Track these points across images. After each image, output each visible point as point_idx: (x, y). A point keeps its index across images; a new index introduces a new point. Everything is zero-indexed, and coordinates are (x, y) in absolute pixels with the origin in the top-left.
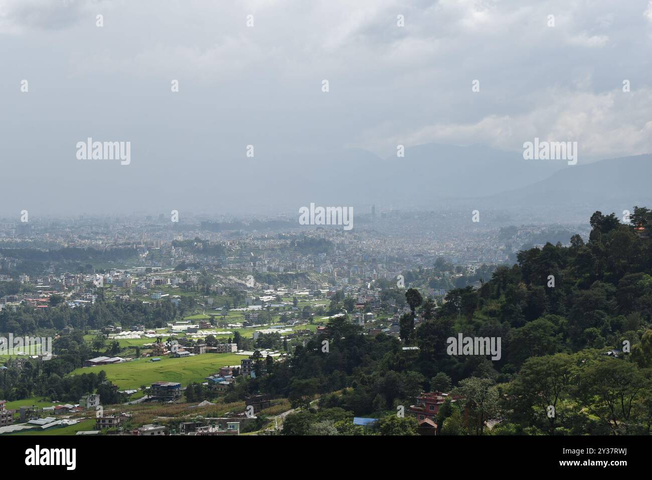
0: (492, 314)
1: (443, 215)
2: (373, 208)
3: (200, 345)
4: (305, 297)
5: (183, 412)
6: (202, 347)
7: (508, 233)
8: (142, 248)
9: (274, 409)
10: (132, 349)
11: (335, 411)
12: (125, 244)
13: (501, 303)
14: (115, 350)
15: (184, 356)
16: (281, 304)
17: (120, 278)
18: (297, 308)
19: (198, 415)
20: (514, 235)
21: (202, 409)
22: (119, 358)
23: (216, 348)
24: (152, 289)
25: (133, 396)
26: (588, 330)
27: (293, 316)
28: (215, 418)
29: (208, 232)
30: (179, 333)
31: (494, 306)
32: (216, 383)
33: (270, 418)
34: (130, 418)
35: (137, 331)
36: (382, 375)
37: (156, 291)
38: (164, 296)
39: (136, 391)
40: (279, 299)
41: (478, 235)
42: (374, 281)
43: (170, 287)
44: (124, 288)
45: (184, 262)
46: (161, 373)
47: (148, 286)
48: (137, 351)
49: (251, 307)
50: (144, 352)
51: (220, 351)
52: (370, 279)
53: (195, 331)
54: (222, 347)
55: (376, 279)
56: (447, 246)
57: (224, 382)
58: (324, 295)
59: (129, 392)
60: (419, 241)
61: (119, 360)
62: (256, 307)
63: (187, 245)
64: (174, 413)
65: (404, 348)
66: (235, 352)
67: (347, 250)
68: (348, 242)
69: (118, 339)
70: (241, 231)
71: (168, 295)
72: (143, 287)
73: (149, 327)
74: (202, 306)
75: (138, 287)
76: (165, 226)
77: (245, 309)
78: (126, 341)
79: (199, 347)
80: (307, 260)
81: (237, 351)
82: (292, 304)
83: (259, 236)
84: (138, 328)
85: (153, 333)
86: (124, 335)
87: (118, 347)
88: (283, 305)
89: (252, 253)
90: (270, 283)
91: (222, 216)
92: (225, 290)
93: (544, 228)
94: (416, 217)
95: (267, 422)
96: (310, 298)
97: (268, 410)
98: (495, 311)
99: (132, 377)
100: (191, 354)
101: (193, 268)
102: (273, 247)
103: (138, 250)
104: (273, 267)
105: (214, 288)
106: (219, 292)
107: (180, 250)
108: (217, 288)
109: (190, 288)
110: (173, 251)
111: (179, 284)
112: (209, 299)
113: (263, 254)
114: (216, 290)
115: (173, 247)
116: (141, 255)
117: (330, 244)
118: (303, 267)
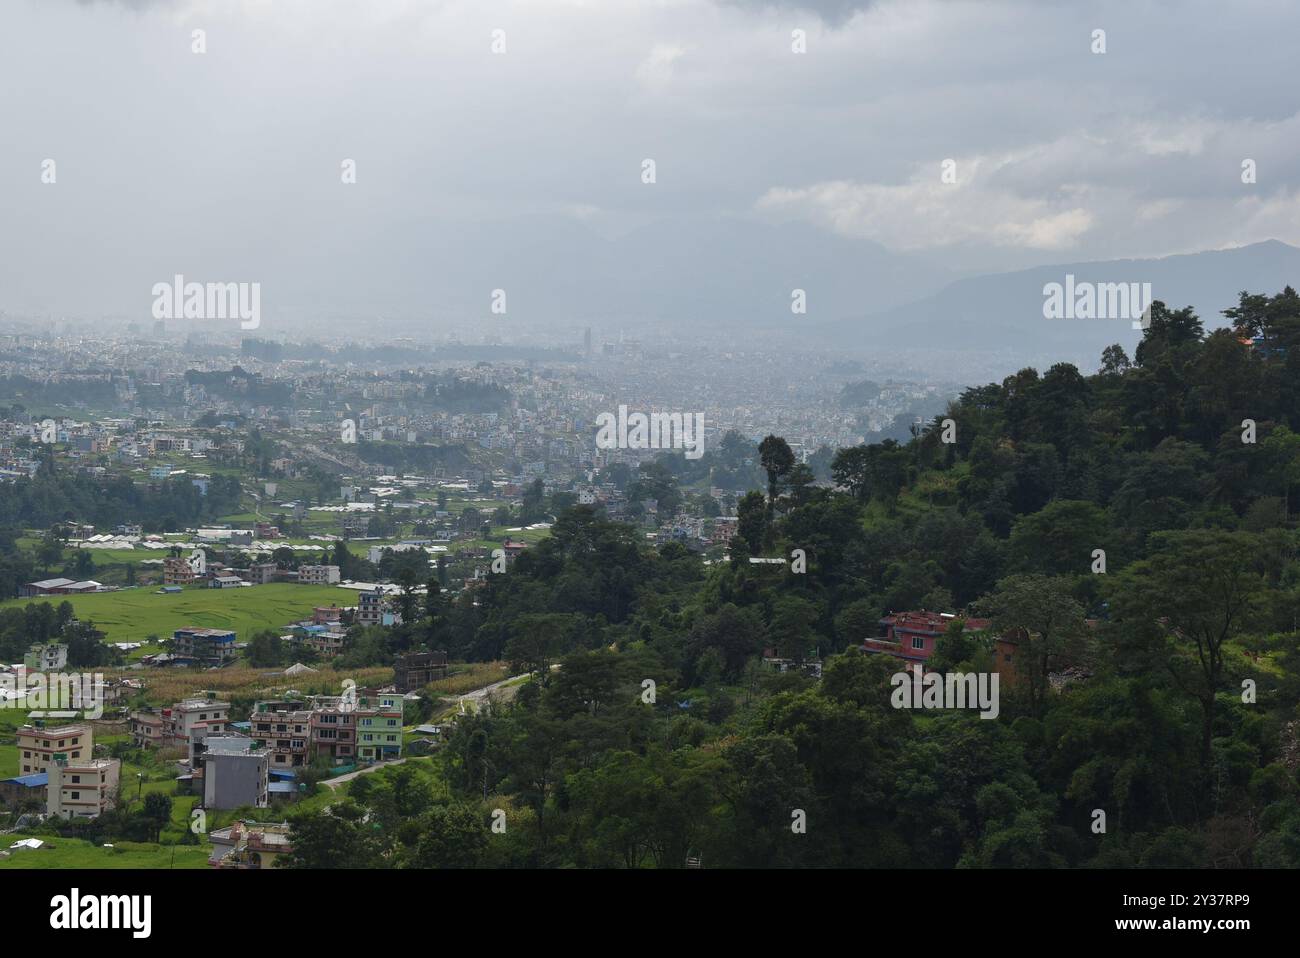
0: (939, 497)
1: (727, 355)
2: (588, 335)
3: (264, 566)
4: (460, 494)
5: (257, 683)
6: (268, 568)
7: (860, 393)
8: (124, 381)
9: (457, 682)
10: (117, 570)
11: (643, 665)
12: (88, 372)
13: (958, 477)
14: (84, 566)
15: (231, 585)
16: (412, 502)
17: (86, 432)
18: (446, 513)
19: (290, 689)
20: (873, 398)
21: (295, 678)
22: (96, 583)
23: (296, 573)
24: (151, 457)
25: (133, 655)
26: (1156, 534)
27: (440, 526)
28: (327, 697)
29: (255, 361)
30: (213, 543)
31: (940, 482)
32: (310, 635)
33: (448, 700)
34: (143, 691)
35: (128, 534)
36: (711, 611)
37: (158, 462)
38: (176, 472)
39: (138, 645)
40: (408, 494)
41: (799, 396)
42: (597, 470)
43: (188, 456)
44: (93, 453)
45: (212, 413)
46: (185, 614)
47: (142, 450)
48: (129, 573)
49: (353, 506)
50: (145, 576)
51: (305, 579)
52: (591, 467)
53: (247, 540)
54: (308, 572)
55: (602, 465)
56: (737, 412)
57: (329, 635)
58: (499, 490)
59: (124, 646)
60: (681, 401)
61: (95, 587)
62: (365, 506)
63: (215, 382)
64: (236, 684)
65: (753, 560)
66: (336, 583)
67: (540, 409)
68: (540, 395)
69: (87, 549)
70: (321, 362)
71: (183, 471)
72: (134, 451)
73: (149, 529)
74: (254, 497)
75: (123, 453)
76: (166, 345)
77: (341, 509)
78: (105, 553)
79: (261, 570)
80: (461, 422)
81: (338, 580)
82: (436, 504)
83: (362, 372)
84: (127, 531)
85: (159, 541)
86: (98, 541)
87: (88, 563)
88: (417, 506)
89: (347, 405)
90: (387, 462)
91: (283, 332)
92: (299, 469)
93: (933, 388)
94: (672, 356)
95: (442, 705)
96: (471, 496)
97: (443, 683)
98: (945, 494)
99: (127, 619)
100: (244, 584)
101: (232, 423)
102: (391, 395)
103: (116, 385)
104: (395, 432)
105: (278, 464)
106: (288, 472)
107: (202, 390)
108: (284, 463)
109: (228, 461)
110: (187, 392)
111: (207, 451)
112: (267, 485)
113: (371, 407)
114: (282, 468)
115: (187, 384)
116: (122, 395)
117: (507, 395)
118: (455, 435)
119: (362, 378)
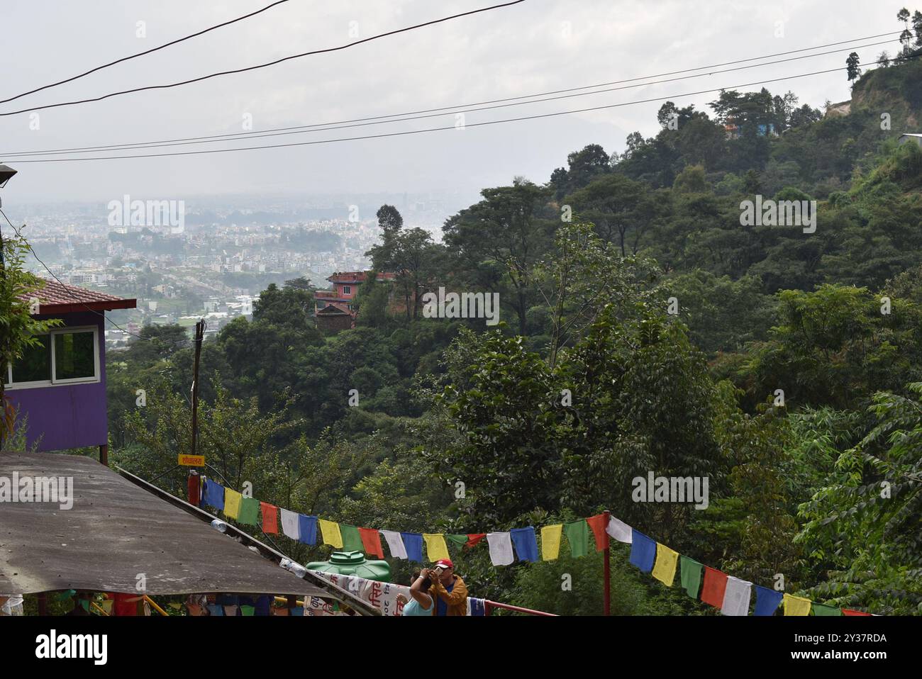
8: (65, 242)
49: (212, 315)
62: (220, 314)
63: (129, 239)
74: (140, 312)
80: (300, 257)
83: (237, 230)
89: (224, 251)
90: (244, 286)
92: (174, 291)
101: (133, 265)
102: (255, 243)
103: (59, 245)
104: (250, 265)
105: (159, 288)
106: (166, 294)
107: (120, 245)
108: (163, 287)
109: (123, 289)
110: (110, 247)
111: (108, 282)
112: (150, 303)
113: (241, 252)
114: (162, 292)
115: (110, 242)
116: (63, 252)
117: (337, 239)
118: (294, 265)
119: (237, 233)
